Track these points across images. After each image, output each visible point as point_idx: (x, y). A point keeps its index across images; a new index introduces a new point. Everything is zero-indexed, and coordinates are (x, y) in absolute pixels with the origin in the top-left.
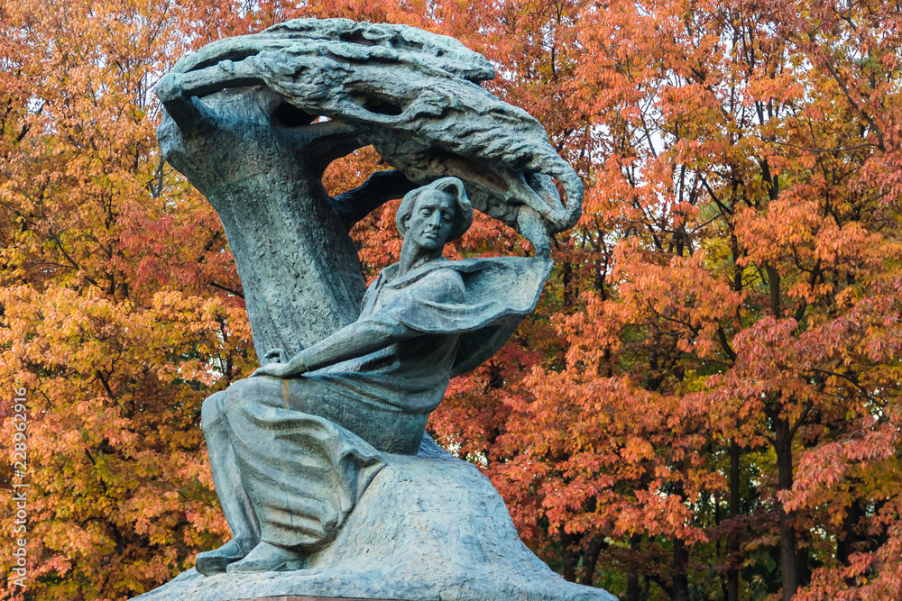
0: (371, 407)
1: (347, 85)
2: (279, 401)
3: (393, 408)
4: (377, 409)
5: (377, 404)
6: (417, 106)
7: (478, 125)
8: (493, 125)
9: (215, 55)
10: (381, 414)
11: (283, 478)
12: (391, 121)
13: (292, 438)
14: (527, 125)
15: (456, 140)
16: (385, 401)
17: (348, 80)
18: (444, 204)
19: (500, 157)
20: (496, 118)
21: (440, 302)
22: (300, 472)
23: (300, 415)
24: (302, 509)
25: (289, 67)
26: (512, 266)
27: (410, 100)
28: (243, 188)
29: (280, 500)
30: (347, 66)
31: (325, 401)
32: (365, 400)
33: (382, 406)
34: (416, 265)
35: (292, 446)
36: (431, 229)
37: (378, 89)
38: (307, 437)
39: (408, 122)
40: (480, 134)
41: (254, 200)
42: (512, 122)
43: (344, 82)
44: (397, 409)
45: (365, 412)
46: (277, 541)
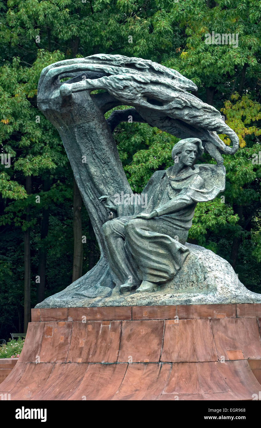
0: (176, 229)
1: (142, 93)
2: (148, 228)
3: (183, 229)
4: (178, 229)
5: (178, 227)
6: (173, 104)
7: (198, 114)
8: (203, 114)
9: (70, 70)
10: (179, 231)
11: (153, 258)
12: (161, 109)
13: (155, 243)
14: (215, 113)
15: (189, 119)
16: (181, 227)
17: (143, 91)
18: (195, 149)
19: (207, 126)
20: (205, 111)
21: (200, 189)
22: (159, 255)
23: (157, 234)
24: (161, 269)
25: (121, 86)
26: (209, 168)
27: (170, 102)
28: (83, 126)
29: (153, 266)
30: (142, 86)
31: (163, 228)
32: (175, 226)
33: (179, 228)
34: (182, 171)
35: (155, 246)
36: (191, 159)
37: (156, 96)
38: (161, 242)
39: (168, 110)
40: (200, 117)
41: (87, 131)
42: (210, 112)
43: (142, 92)
44: (184, 229)
45: (174, 231)
46: (152, 280)
